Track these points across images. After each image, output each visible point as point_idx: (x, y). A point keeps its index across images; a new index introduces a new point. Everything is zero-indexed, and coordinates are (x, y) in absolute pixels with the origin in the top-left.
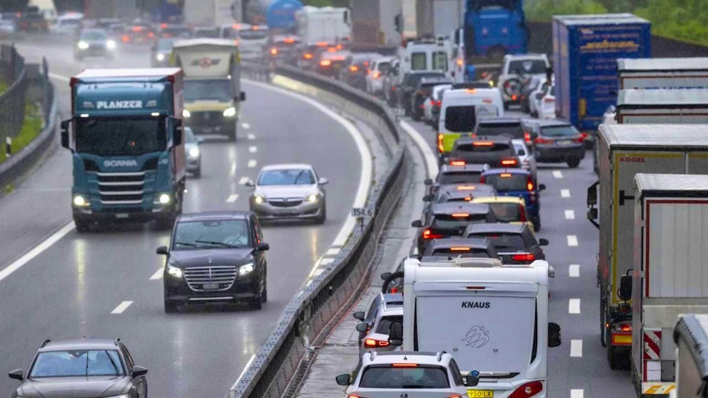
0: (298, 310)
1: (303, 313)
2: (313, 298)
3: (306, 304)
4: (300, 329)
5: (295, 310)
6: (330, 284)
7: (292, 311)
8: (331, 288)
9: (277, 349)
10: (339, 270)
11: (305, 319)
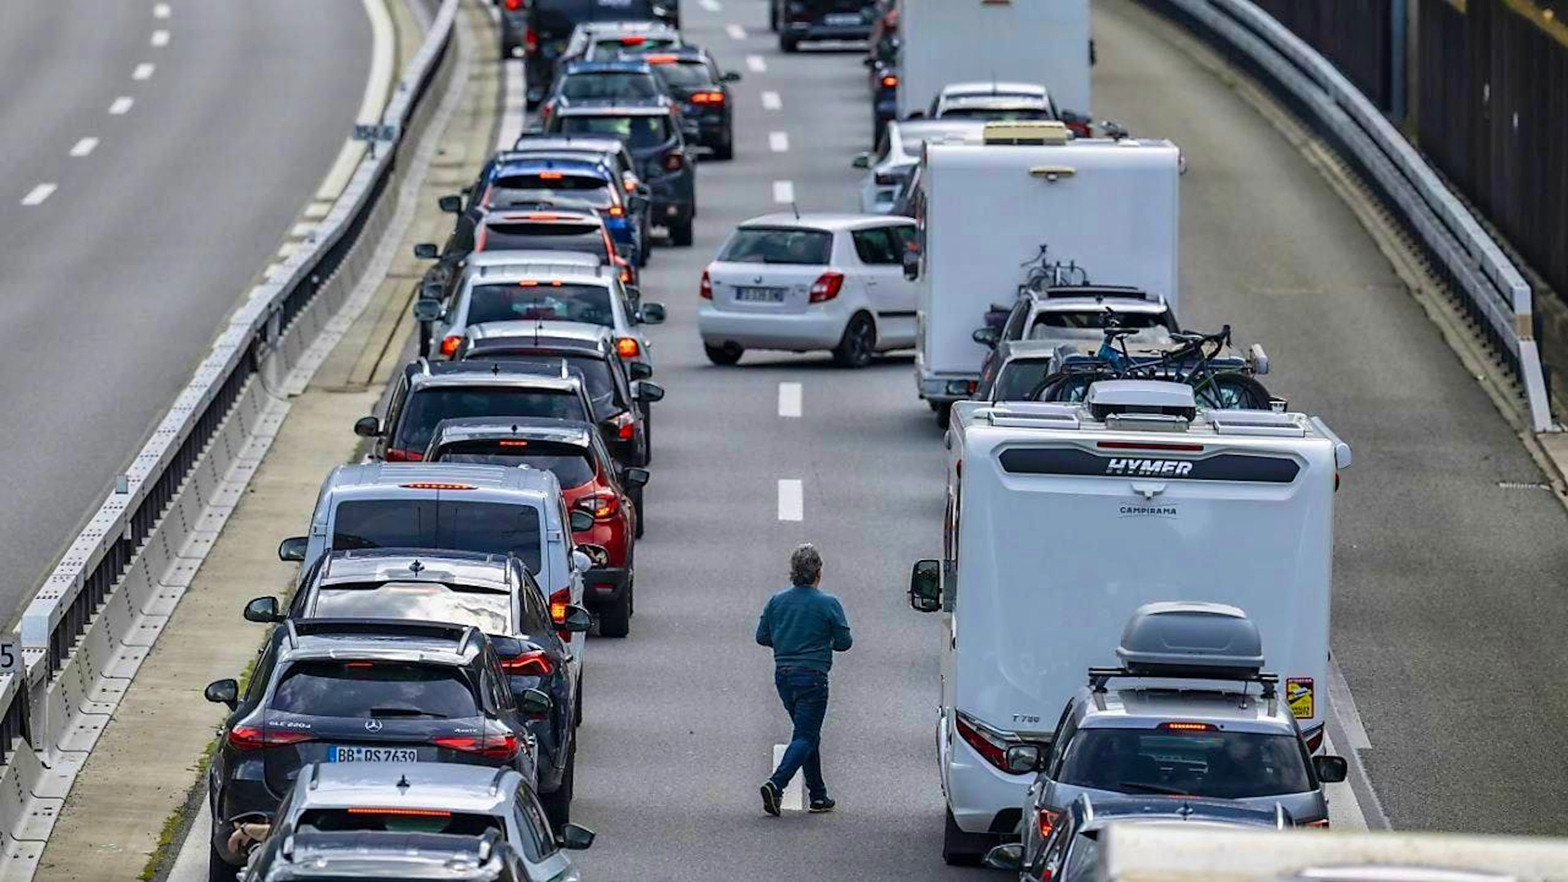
0: (255, 322)
1: (265, 327)
2: (283, 297)
3: (273, 309)
4: (260, 359)
5: (251, 321)
6: (313, 272)
7: (245, 321)
8: (315, 279)
9: (213, 395)
10: (331, 244)
11: (269, 339)
